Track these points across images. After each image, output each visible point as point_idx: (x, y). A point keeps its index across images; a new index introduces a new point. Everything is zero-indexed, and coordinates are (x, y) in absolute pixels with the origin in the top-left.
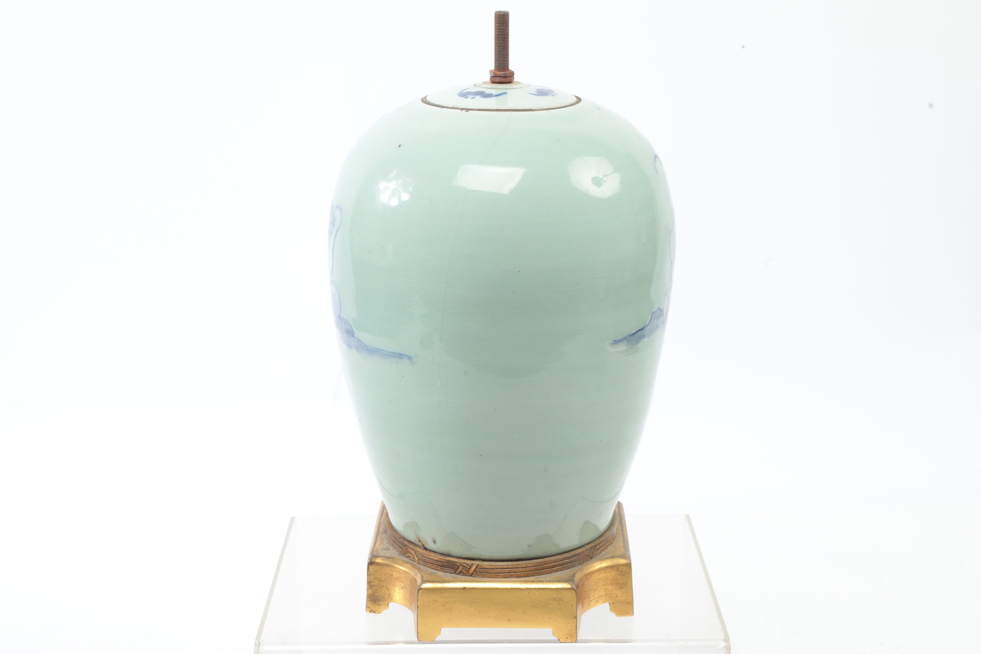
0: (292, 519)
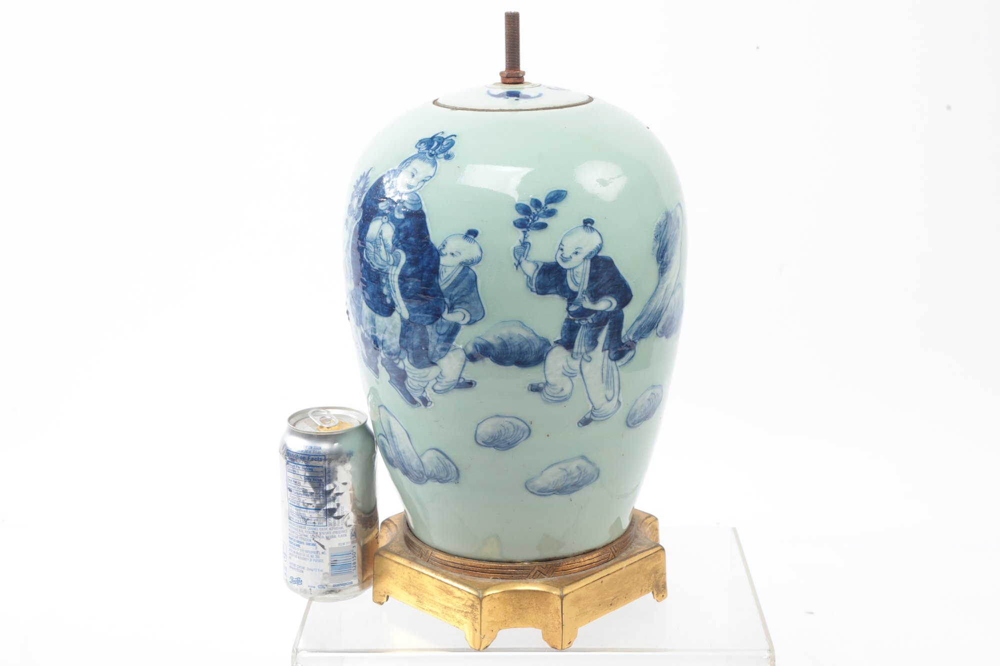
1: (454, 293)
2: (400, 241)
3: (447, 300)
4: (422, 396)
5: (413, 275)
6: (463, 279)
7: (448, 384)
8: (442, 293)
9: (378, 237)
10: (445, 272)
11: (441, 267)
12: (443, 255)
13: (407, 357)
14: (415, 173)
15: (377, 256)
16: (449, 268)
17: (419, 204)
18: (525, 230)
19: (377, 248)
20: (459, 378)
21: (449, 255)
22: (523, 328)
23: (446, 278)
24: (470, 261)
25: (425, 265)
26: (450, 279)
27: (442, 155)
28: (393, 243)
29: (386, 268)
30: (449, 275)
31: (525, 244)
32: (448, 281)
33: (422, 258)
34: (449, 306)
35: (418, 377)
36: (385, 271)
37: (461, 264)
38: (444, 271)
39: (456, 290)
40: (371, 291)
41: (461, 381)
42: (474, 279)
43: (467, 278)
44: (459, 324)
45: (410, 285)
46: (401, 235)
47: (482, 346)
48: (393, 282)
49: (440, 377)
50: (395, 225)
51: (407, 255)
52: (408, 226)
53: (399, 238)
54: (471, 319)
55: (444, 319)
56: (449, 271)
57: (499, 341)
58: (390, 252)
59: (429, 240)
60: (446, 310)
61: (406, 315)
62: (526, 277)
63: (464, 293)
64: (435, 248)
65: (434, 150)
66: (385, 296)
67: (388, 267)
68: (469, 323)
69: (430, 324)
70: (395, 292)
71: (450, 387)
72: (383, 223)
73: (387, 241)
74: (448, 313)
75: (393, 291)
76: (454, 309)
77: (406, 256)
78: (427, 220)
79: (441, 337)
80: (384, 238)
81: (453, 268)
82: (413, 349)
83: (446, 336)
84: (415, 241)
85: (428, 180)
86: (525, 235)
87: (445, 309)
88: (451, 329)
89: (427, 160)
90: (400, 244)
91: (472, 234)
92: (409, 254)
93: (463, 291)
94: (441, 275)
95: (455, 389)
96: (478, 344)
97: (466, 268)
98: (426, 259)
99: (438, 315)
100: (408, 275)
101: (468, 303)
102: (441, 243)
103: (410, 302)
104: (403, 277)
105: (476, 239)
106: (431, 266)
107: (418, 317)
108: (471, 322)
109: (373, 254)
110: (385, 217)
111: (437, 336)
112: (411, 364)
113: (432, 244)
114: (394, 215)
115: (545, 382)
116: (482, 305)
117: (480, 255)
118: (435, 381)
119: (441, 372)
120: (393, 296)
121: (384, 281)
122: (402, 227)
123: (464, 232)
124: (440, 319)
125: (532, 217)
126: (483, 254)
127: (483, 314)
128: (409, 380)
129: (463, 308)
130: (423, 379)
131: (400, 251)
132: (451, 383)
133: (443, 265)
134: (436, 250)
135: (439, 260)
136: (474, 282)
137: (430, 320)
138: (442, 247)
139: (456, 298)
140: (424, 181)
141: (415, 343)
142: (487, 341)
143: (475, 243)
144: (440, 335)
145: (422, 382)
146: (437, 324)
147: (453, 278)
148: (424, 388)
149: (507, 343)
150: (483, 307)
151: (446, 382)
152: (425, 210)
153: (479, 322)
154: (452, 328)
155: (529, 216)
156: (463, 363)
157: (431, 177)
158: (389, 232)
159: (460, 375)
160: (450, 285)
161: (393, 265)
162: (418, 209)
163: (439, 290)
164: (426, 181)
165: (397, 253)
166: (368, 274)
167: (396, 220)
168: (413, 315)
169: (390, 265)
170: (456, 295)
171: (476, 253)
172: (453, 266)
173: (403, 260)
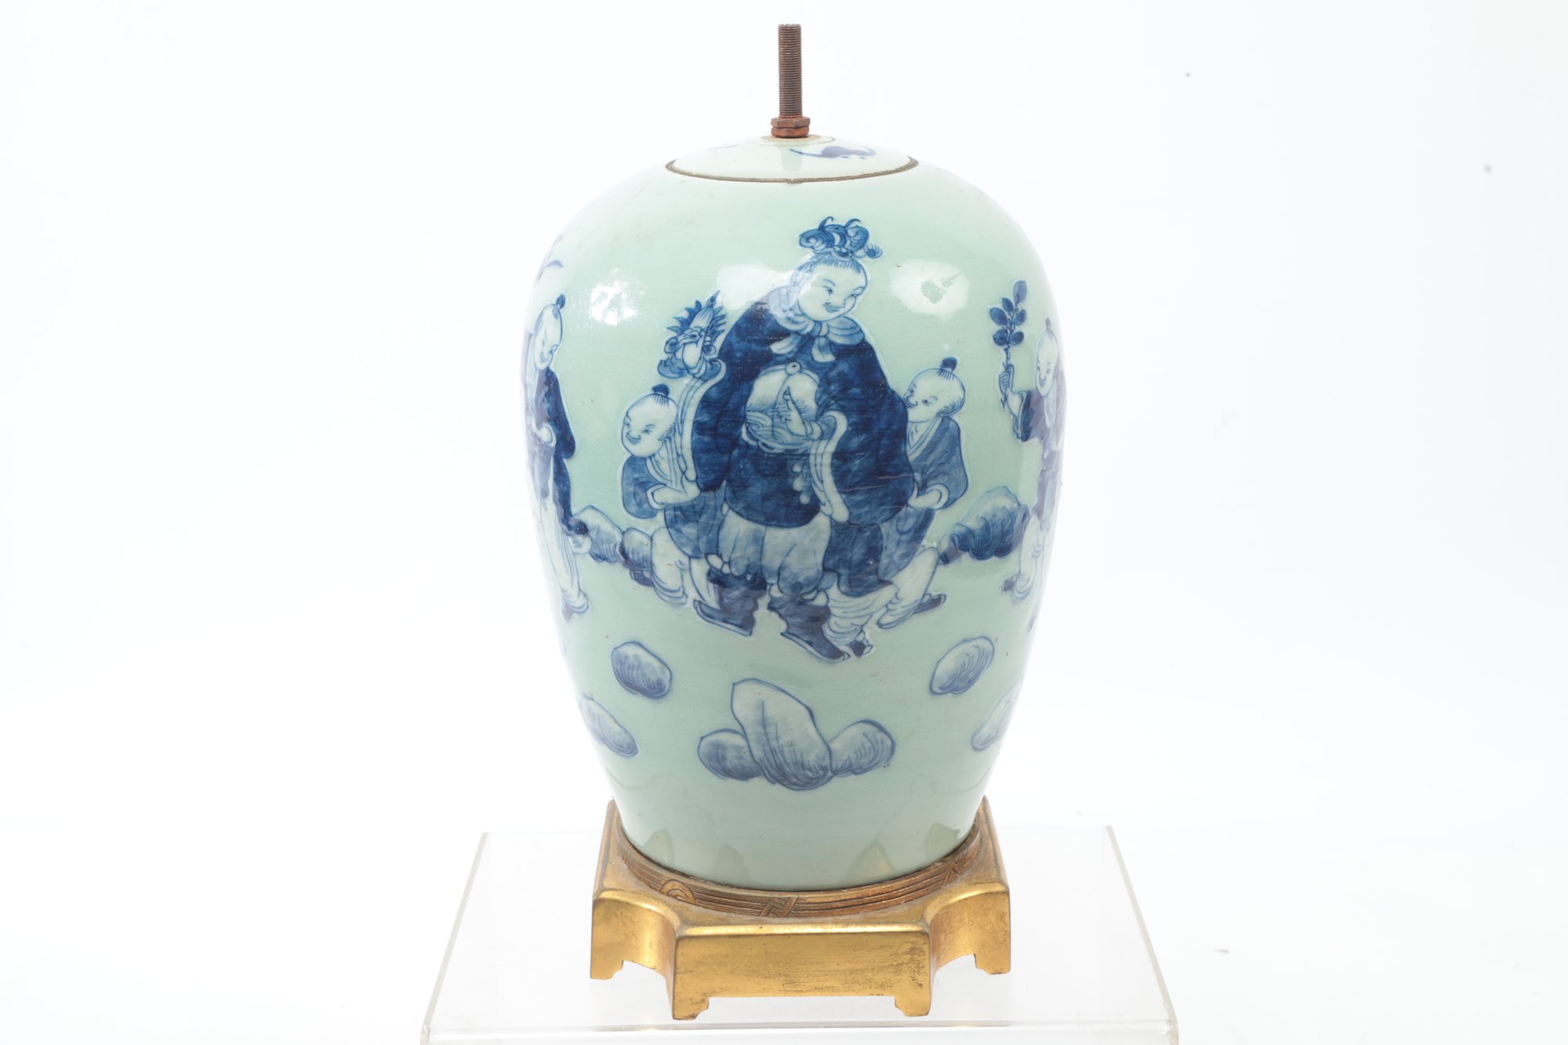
1: (928, 462)
2: (833, 398)
3: (918, 476)
4: (855, 641)
5: (863, 448)
6: (942, 438)
7: (904, 610)
8: (910, 466)
9: (780, 398)
10: (917, 431)
11: (909, 425)
12: (912, 406)
13: (835, 585)
14: (830, 285)
15: (780, 430)
16: (921, 422)
17: (858, 333)
18: (1006, 346)
19: (781, 417)
20: (924, 596)
21: (921, 404)
22: (1007, 496)
23: (918, 441)
24: (951, 408)
25: (884, 427)
26: (923, 442)
27: (860, 253)
28: (817, 403)
29: (804, 446)
30: (922, 437)
31: (1009, 368)
32: (921, 444)
33: (878, 418)
34: (920, 485)
35: (852, 612)
36: (800, 451)
37: (938, 414)
38: (914, 430)
39: (932, 457)
40: (759, 492)
41: (927, 598)
42: (956, 434)
43: (947, 434)
44: (932, 510)
45: (856, 464)
46: (832, 387)
47: (961, 537)
48: (818, 468)
49: (895, 601)
50: (817, 374)
51: (848, 416)
52: (846, 371)
53: (829, 394)
54: (949, 498)
55: (910, 506)
56: (922, 429)
57: (982, 523)
58: (813, 418)
59: (886, 385)
60: (916, 492)
61: (842, 514)
62: (1012, 417)
63: (943, 460)
64: (899, 398)
65: (844, 246)
66: (797, 494)
67: (808, 444)
68: (946, 506)
69: (886, 520)
70: (822, 482)
71: (907, 614)
72: (789, 375)
73: (803, 402)
74: (918, 495)
75: (817, 482)
76: (926, 487)
77: (848, 420)
78: (879, 356)
79: (905, 538)
80: (795, 399)
81: (928, 423)
82: (849, 568)
83: (911, 534)
84: (862, 391)
85: (860, 294)
86: (1007, 353)
87: (913, 491)
88: (919, 521)
89: (840, 263)
90: (833, 402)
91: (949, 364)
92: (854, 416)
93: (941, 457)
94: (910, 438)
95: (915, 616)
96: (957, 535)
97: (946, 420)
98: (885, 418)
99: (901, 501)
100: (853, 450)
101: (948, 474)
102: (907, 388)
103: (853, 493)
104: (841, 456)
105: (955, 372)
106: (895, 427)
107: (867, 513)
108: (949, 503)
109: (770, 429)
110: (792, 364)
111: (897, 536)
112: (846, 594)
113: (893, 392)
114: (813, 359)
115: (1017, 572)
116: (965, 472)
117: (962, 396)
118: (885, 610)
119: (896, 594)
120: (816, 490)
121: (797, 469)
122: (833, 374)
123: (938, 364)
124: (904, 509)
125: (1008, 325)
126: (966, 394)
127: (965, 487)
128: (833, 620)
129: (940, 484)
130: (862, 613)
131: (835, 414)
132: (909, 607)
133: (913, 422)
134: (900, 400)
135: (906, 415)
136: (956, 440)
137: (887, 514)
138: (909, 394)
139: (931, 470)
140: (854, 296)
141: (854, 558)
142: (967, 527)
143: (955, 378)
144: (902, 533)
145: (860, 617)
146: (899, 518)
147: (929, 439)
148: (862, 626)
149: (990, 524)
150: (966, 476)
151: (903, 607)
152: (871, 339)
153: (959, 500)
154: (922, 518)
155: (1006, 325)
156: (931, 570)
157: (864, 288)
158: (805, 387)
159: (926, 590)
160: (924, 451)
161: (821, 438)
162: (857, 341)
163: (907, 463)
164: (858, 295)
165: (826, 419)
166: (752, 464)
167: (819, 366)
168: (856, 512)
169: (813, 440)
170: (931, 465)
171: (958, 394)
172: (928, 420)
173: (842, 424)
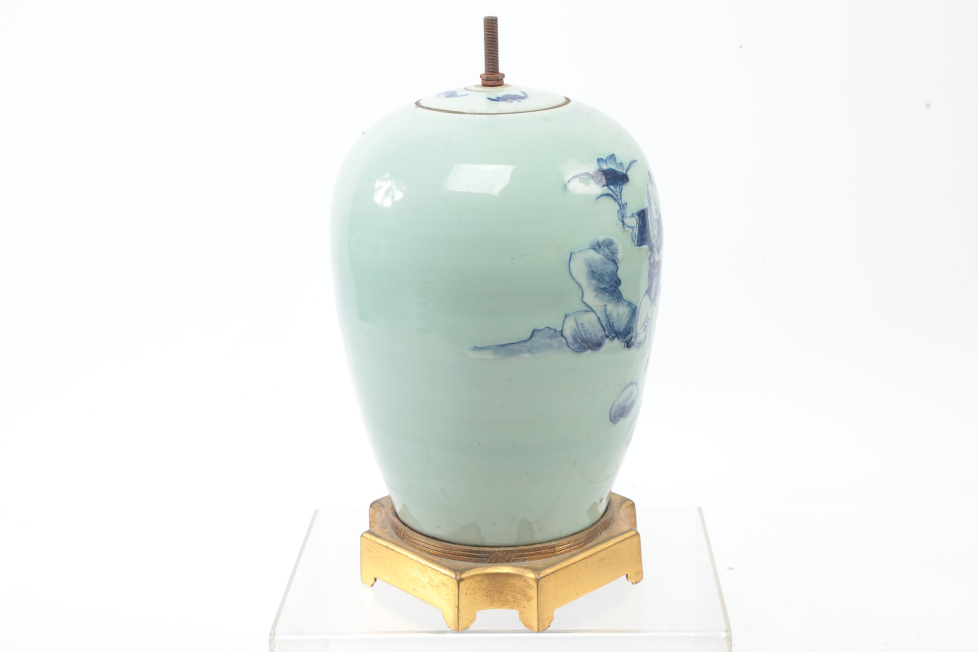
0: (316, 512)
